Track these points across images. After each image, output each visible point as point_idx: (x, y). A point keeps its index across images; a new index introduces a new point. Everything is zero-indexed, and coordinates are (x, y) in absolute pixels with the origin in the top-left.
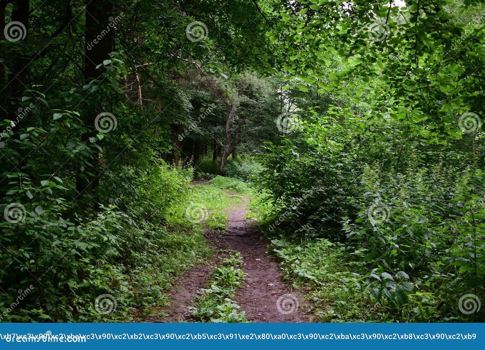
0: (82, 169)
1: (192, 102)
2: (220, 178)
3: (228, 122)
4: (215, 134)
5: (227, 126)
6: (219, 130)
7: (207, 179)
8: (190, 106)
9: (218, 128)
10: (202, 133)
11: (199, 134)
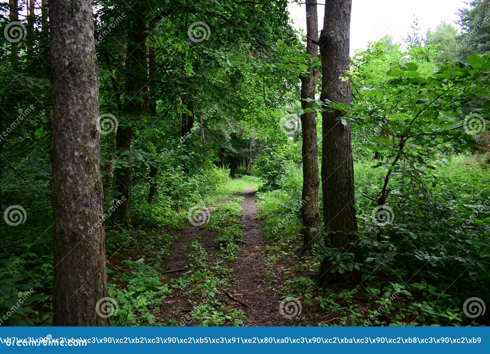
0: (186, 164)
1: (231, 135)
2: (246, 176)
3: (251, 146)
4: (244, 152)
5: (251, 148)
6: (246, 150)
7: (240, 177)
8: (230, 138)
9: (246, 149)
10: (237, 153)
11: (235, 153)
